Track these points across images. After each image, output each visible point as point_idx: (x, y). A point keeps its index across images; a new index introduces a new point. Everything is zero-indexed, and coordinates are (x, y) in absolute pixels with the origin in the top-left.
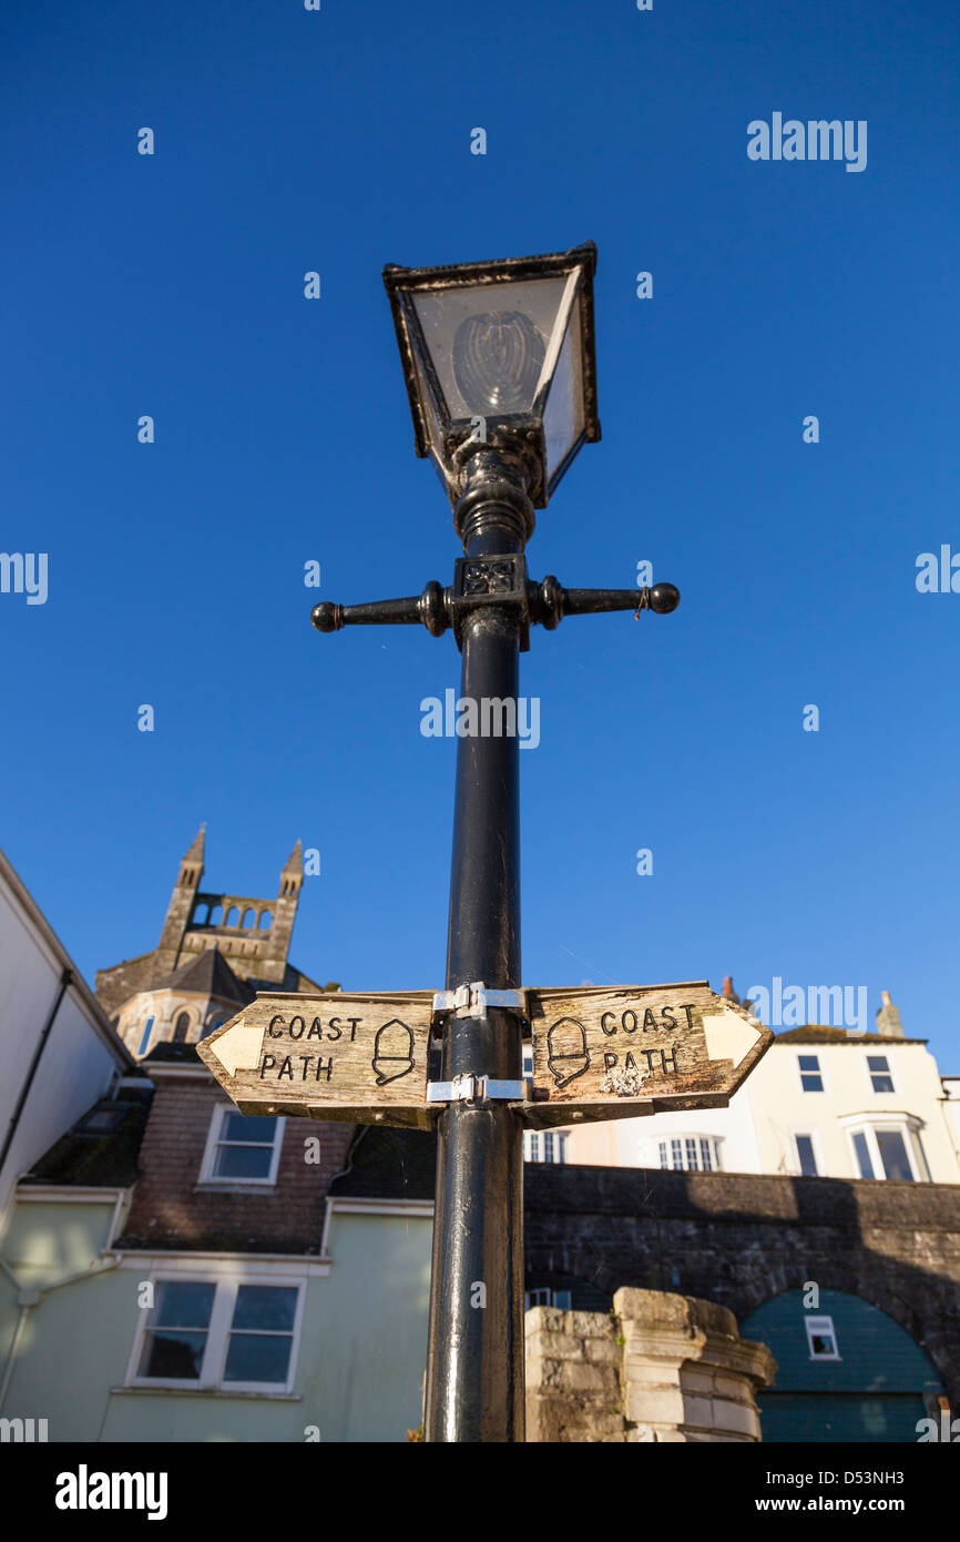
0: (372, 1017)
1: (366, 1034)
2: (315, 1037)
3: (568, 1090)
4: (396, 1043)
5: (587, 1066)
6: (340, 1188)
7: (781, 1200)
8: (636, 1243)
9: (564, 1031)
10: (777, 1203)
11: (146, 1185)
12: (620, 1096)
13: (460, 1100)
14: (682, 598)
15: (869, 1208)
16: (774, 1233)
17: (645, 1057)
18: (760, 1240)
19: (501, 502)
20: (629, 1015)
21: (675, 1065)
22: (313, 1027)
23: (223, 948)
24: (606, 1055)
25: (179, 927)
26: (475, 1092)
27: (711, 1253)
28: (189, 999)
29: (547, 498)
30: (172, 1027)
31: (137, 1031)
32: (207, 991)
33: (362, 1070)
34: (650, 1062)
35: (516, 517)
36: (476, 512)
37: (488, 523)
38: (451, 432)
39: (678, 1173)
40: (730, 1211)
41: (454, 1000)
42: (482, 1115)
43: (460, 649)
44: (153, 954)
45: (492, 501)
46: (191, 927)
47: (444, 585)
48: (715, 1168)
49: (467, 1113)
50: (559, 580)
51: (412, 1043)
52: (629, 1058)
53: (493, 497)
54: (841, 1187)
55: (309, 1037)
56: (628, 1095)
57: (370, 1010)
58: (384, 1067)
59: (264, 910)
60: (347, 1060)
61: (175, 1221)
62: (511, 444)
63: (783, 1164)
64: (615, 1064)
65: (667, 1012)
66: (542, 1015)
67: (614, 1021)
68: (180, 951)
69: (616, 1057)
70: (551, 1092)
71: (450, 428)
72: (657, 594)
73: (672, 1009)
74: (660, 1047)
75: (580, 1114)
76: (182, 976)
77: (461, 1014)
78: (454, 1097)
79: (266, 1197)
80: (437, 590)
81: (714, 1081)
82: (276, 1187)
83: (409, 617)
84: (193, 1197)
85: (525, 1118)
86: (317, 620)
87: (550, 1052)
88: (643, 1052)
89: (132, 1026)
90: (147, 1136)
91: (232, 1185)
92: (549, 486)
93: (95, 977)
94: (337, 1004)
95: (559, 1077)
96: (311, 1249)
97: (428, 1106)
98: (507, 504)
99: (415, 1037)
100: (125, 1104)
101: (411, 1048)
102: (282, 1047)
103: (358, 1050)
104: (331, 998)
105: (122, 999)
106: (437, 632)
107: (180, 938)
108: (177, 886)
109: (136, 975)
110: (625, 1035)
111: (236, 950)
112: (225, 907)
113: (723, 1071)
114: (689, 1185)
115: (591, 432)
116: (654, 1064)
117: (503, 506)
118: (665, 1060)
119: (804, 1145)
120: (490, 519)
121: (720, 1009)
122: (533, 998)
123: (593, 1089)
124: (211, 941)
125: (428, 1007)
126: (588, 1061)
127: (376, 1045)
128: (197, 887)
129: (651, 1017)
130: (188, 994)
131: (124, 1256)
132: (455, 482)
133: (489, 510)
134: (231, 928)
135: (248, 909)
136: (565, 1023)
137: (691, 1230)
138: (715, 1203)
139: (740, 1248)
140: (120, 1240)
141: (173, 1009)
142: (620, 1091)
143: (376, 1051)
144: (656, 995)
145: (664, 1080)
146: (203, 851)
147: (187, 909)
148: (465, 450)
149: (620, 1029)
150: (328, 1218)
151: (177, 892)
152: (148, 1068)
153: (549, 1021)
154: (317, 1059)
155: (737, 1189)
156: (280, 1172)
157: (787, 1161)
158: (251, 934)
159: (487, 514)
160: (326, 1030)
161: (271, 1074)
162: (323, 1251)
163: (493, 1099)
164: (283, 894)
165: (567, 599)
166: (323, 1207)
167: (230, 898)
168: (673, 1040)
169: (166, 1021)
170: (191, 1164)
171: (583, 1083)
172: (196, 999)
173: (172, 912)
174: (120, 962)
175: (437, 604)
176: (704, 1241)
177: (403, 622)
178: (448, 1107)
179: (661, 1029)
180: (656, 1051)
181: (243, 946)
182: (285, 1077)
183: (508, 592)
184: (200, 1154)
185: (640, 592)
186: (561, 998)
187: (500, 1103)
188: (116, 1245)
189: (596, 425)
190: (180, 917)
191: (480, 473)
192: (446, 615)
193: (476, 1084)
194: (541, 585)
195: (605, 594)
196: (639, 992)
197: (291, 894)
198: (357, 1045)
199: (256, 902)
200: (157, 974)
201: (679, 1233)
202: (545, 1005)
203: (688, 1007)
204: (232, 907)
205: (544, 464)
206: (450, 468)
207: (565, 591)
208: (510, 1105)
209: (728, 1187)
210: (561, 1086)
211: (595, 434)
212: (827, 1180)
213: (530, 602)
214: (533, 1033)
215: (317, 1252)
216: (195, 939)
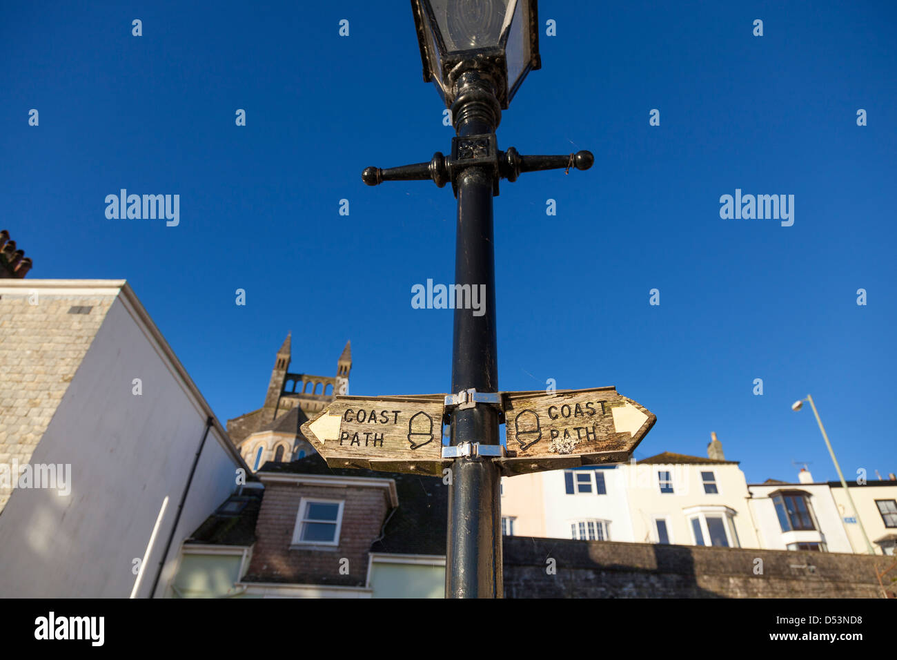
0: (407, 410)
1: (404, 420)
2: (372, 422)
3: (528, 451)
4: (422, 425)
5: (540, 437)
6: (377, 548)
7: (646, 558)
8: (557, 583)
9: (526, 417)
10: (644, 560)
11: (260, 545)
12: (561, 454)
13: (463, 457)
14: (595, 160)
15: (701, 563)
16: (642, 577)
17: (576, 432)
18: (633, 581)
19: (480, 103)
20: (566, 408)
21: (595, 436)
22: (371, 416)
23: (303, 407)
24: (552, 431)
25: (276, 394)
26: (472, 452)
27: (603, 589)
28: (284, 437)
29: (508, 102)
30: (274, 453)
31: (252, 456)
32: (293, 432)
33: (402, 440)
34: (579, 435)
35: (490, 112)
36: (464, 109)
37: (472, 116)
38: (448, 59)
39: (583, 541)
40: (615, 565)
41: (459, 399)
42: (476, 465)
43: (456, 195)
44: (261, 411)
45: (474, 102)
46: (284, 394)
47: (445, 155)
48: (605, 539)
49: (466, 464)
50: (517, 150)
51: (432, 425)
52: (566, 432)
53: (475, 99)
54: (684, 550)
55: (369, 422)
56: (566, 453)
57: (406, 406)
58: (415, 439)
59: (328, 384)
60: (392, 435)
61: (278, 566)
62: (486, 66)
63: (648, 536)
64: (557, 436)
65: (590, 405)
66: (511, 408)
67: (556, 411)
68: (277, 408)
69: (558, 432)
70: (518, 453)
71: (447, 57)
72: (579, 157)
73: (592, 403)
74: (585, 426)
75: (536, 466)
76: (279, 423)
77: (461, 407)
78: (459, 455)
79: (332, 553)
80: (440, 157)
81: (620, 444)
82: (339, 547)
83: (423, 175)
84: (289, 552)
85: (502, 469)
86: (365, 178)
87: (517, 429)
88: (575, 429)
89: (250, 453)
90: (260, 517)
91: (312, 546)
92: (509, 94)
93: (226, 424)
94: (385, 403)
95: (523, 444)
96: (360, 583)
97: (443, 460)
98: (484, 104)
99: (434, 422)
100: (246, 498)
101: (431, 428)
102: (352, 427)
103: (399, 429)
104: (382, 399)
105: (243, 437)
106: (441, 184)
107: (277, 400)
108: (275, 369)
109: (252, 423)
110: (563, 419)
111: (312, 408)
112: (304, 382)
113: (624, 439)
114: (590, 549)
115: (534, 63)
116: (581, 435)
117: (482, 105)
118: (588, 433)
119: (661, 525)
120: (473, 113)
121: (623, 403)
122: (506, 398)
123: (544, 451)
124: (296, 402)
125: (441, 405)
126: (541, 434)
127: (410, 427)
128: (287, 370)
129: (580, 409)
130: (283, 434)
131: (248, 587)
132: (450, 92)
133: (472, 108)
134: (308, 394)
135: (318, 383)
136: (526, 413)
137: (591, 575)
138: (606, 560)
139: (621, 586)
140: (245, 577)
141: (273, 444)
142: (561, 452)
143: (410, 429)
144: (582, 396)
145: (588, 445)
146: (290, 348)
147: (281, 383)
148: (456, 71)
149: (560, 416)
150: (370, 566)
151: (275, 372)
152: (260, 476)
153: (516, 412)
154: (374, 434)
155: (619, 551)
156: (341, 538)
157: (650, 535)
158: (320, 398)
159: (471, 110)
160: (379, 417)
161: (347, 443)
162: (367, 585)
163: (483, 456)
164: (340, 374)
165: (523, 162)
166: (366, 559)
167: (307, 376)
168: (593, 422)
169: (270, 450)
170: (287, 533)
171: (537, 447)
172: (287, 437)
173: (272, 385)
174: (240, 415)
175: (441, 166)
176: (599, 582)
177: (420, 179)
178: (455, 461)
179: (586, 415)
180: (583, 428)
181: (316, 405)
182: (355, 444)
183: (485, 157)
184: (293, 527)
185: (569, 156)
186: (522, 398)
187: (487, 458)
188: (243, 580)
189: (538, 58)
190: (277, 388)
191: (466, 85)
192: (447, 173)
193: (472, 447)
194: (506, 153)
195: (547, 158)
196: (571, 394)
197: (344, 374)
198: (398, 426)
199: (323, 378)
200: (264, 422)
201: (583, 578)
202: (514, 403)
203: (602, 402)
204: (308, 382)
205: (506, 79)
206: (447, 84)
207: (522, 157)
208: (493, 460)
209: (614, 550)
210: (524, 449)
211: (537, 63)
212: (675, 546)
213: (500, 164)
214: (506, 419)
215: (363, 585)
216: (286, 401)
